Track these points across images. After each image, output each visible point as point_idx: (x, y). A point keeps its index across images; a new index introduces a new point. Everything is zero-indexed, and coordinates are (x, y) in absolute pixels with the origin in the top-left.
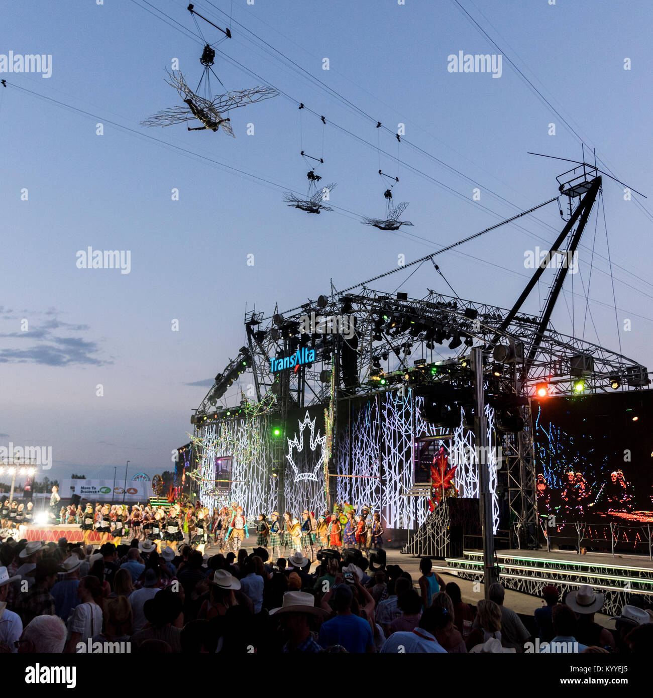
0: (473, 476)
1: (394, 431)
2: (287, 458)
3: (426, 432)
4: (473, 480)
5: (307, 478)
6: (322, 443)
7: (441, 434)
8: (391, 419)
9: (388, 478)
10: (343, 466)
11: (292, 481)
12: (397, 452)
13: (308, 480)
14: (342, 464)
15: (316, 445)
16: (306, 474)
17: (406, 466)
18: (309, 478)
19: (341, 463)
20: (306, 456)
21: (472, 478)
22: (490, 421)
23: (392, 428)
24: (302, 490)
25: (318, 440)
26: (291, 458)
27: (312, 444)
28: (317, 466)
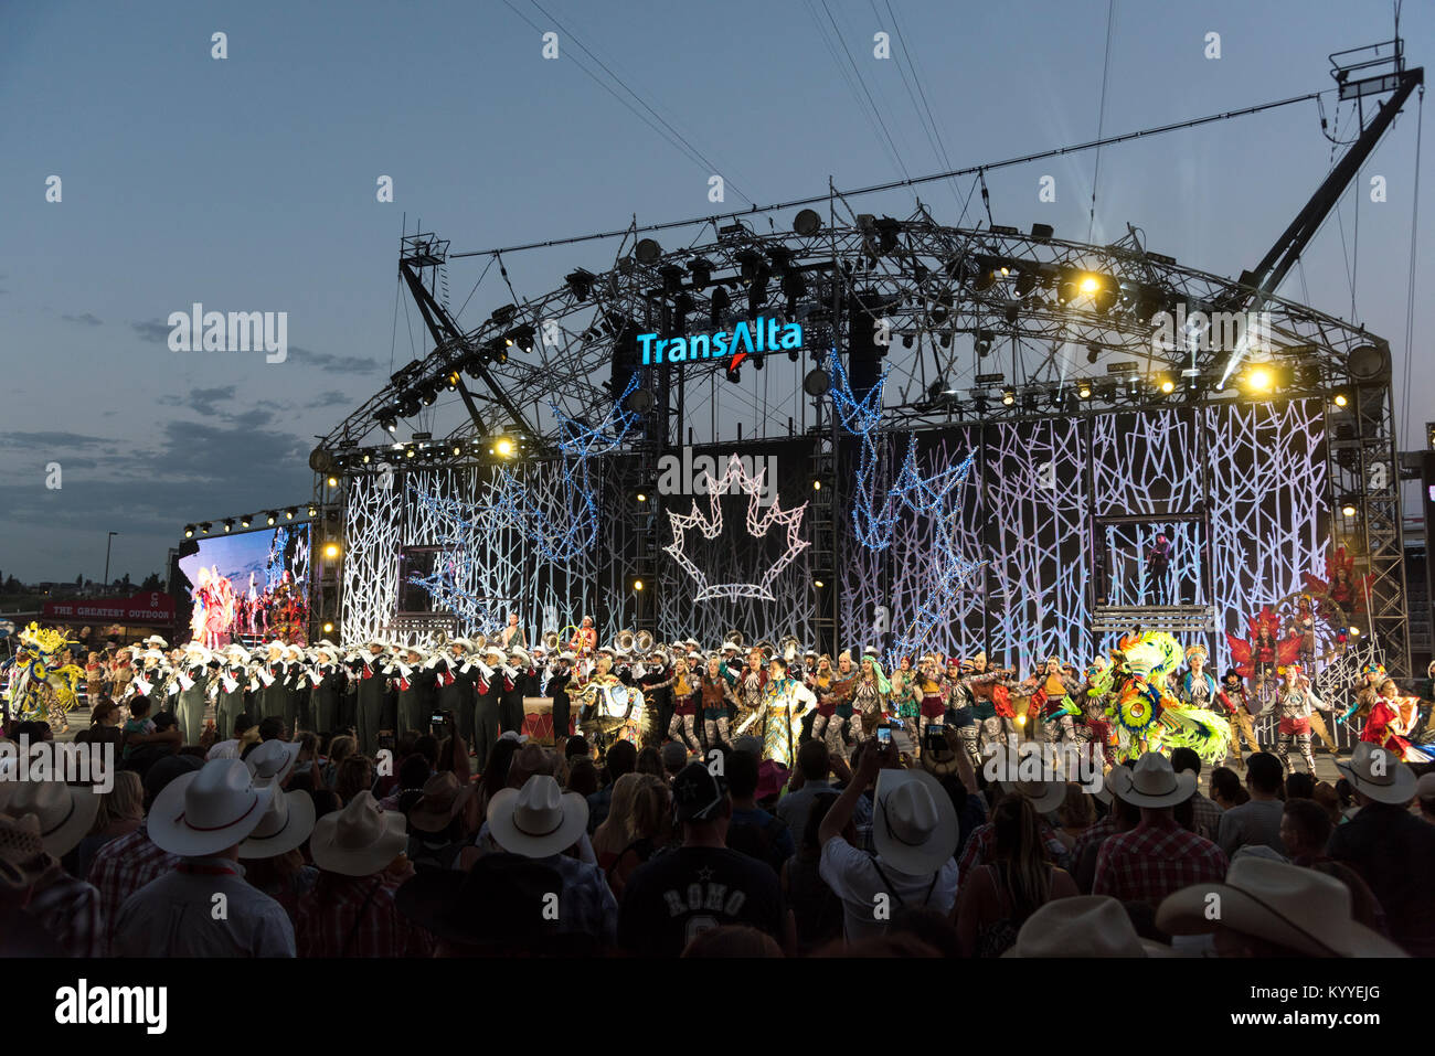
0: (1264, 593)
1: (1027, 504)
2: (667, 553)
3: (1126, 506)
4: (1265, 600)
5: (738, 594)
6: (790, 521)
7: (1170, 511)
8: (1018, 480)
9: (1008, 596)
10: (862, 571)
11: (687, 601)
12: (1036, 546)
13: (744, 598)
14: (858, 566)
15: (766, 527)
16: (737, 585)
17: (1065, 573)
18: (746, 595)
19: (854, 563)
20: (733, 548)
21: (1262, 596)
22: (1313, 491)
23: (1019, 497)
24: (721, 619)
25: (773, 517)
26: (680, 552)
27: (755, 524)
28: (772, 569)
